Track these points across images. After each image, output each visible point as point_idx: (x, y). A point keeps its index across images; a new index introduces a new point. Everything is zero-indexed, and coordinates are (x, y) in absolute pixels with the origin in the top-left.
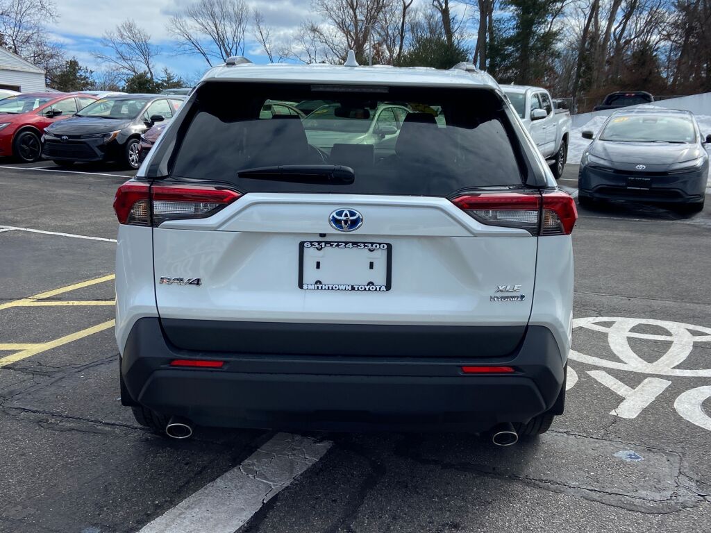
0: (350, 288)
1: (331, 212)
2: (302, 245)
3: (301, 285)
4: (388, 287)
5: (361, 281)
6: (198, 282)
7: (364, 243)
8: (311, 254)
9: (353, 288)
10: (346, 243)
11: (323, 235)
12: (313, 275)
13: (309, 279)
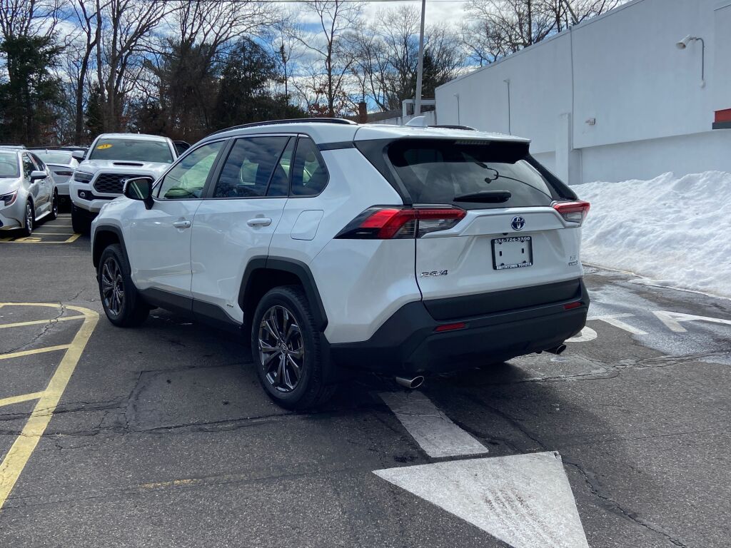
2: (493, 242)
3: (495, 268)
5: (520, 261)
6: (445, 273)
8: (498, 248)
9: (518, 266)
11: (505, 234)
12: (499, 260)
13: (498, 263)
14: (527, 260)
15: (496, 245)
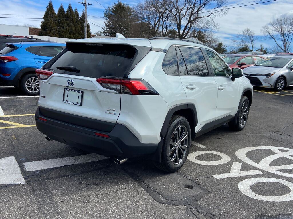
0: (72, 103)
1: (67, 79)
2: (64, 89)
4: (81, 105)
5: (75, 102)
6: (45, 97)
7: (77, 90)
8: (67, 92)
9: (73, 104)
10: (73, 90)
11: (67, 87)
12: (66, 98)
13: (65, 99)
14: (80, 103)
15: (66, 92)
